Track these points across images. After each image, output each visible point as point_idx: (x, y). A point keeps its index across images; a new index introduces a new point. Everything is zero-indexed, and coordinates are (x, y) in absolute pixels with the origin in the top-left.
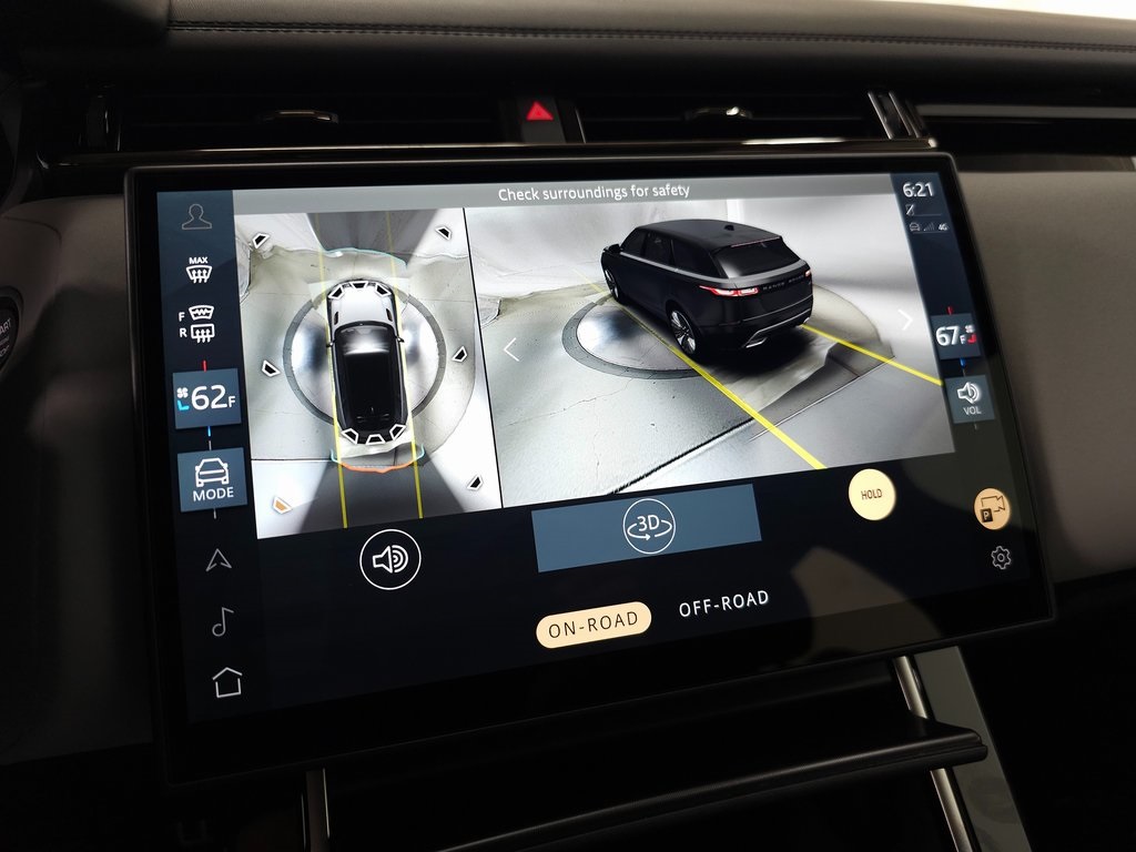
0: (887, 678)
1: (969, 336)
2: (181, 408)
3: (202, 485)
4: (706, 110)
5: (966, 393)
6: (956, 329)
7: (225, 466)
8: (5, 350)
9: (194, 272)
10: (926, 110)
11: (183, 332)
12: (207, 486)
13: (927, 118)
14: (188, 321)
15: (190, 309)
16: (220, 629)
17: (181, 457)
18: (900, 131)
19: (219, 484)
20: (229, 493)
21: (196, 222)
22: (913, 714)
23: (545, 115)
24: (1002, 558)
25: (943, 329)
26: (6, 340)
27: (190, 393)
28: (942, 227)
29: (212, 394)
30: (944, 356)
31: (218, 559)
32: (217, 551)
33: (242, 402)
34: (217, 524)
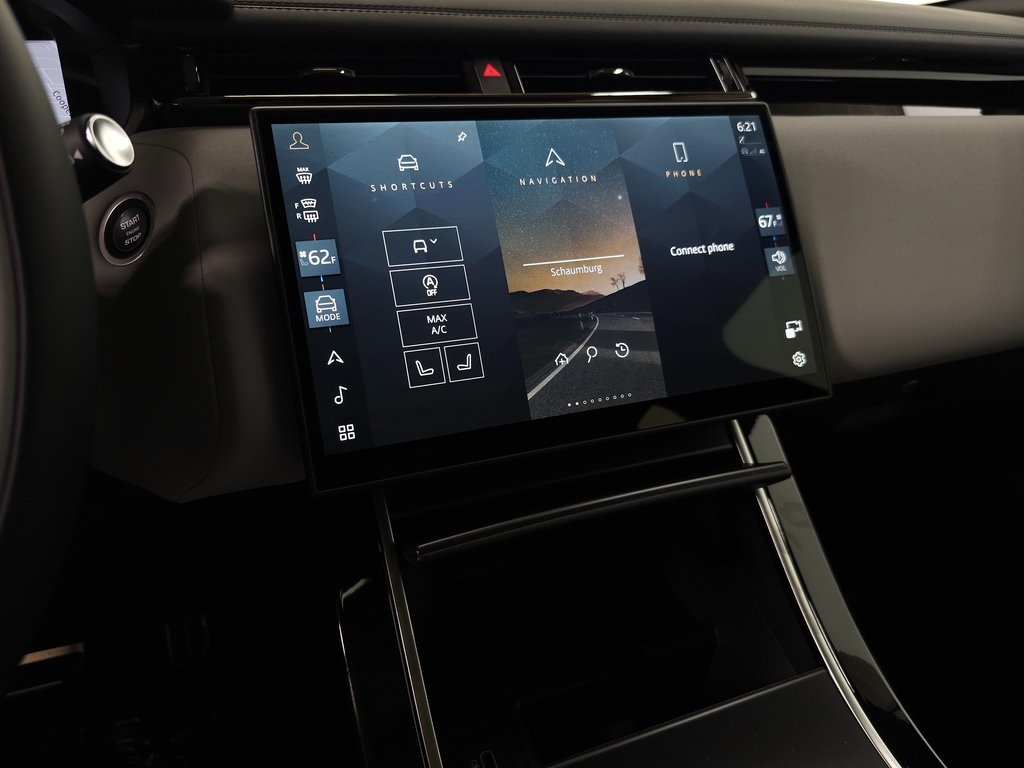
0: (730, 446)
1: (778, 221)
2: (302, 263)
3: (320, 312)
4: (601, 71)
5: (777, 257)
6: (770, 217)
7: (334, 300)
8: (138, 237)
9: (301, 177)
10: (749, 71)
11: (299, 216)
12: (324, 313)
13: (749, 77)
14: (301, 209)
15: (302, 201)
16: (339, 399)
17: (307, 295)
18: (732, 87)
19: (330, 312)
20: (337, 317)
21: (298, 145)
22: (745, 463)
23: (496, 73)
24: (799, 360)
25: (761, 217)
26: (136, 229)
27: (307, 254)
28: (761, 152)
29: (321, 255)
30: (763, 234)
31: (335, 357)
32: (334, 352)
33: (340, 260)
34: (332, 336)
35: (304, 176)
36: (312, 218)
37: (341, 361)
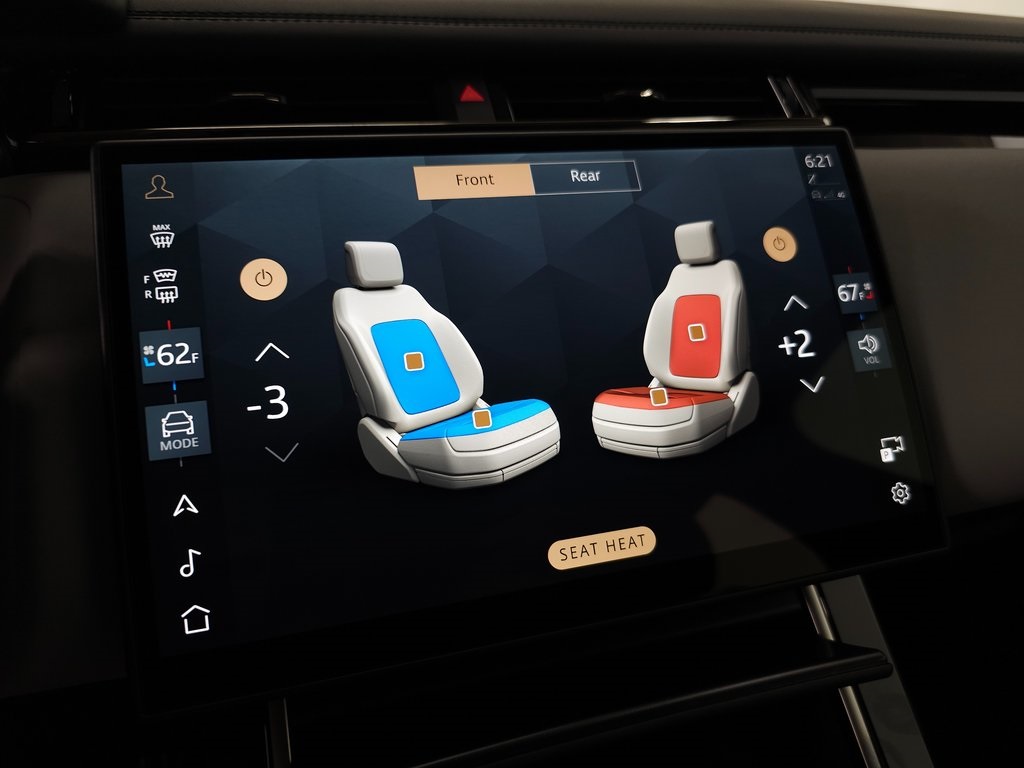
0: (797, 606)
1: (867, 293)
2: (148, 364)
3: (169, 435)
5: (865, 344)
6: (855, 286)
7: (190, 418)
9: (157, 238)
10: (820, 93)
11: (148, 294)
12: (173, 437)
13: (822, 100)
14: (153, 284)
15: (155, 273)
16: (188, 569)
17: (148, 410)
18: (797, 111)
19: (183, 436)
20: (193, 443)
21: (159, 193)
22: (822, 637)
23: (477, 97)
24: (901, 493)
25: (843, 286)
28: (840, 195)
29: (177, 352)
30: (845, 311)
31: (185, 505)
32: (184, 497)
33: (205, 358)
34: (183, 472)
35: (162, 237)
36: (168, 297)
37: (195, 511)
